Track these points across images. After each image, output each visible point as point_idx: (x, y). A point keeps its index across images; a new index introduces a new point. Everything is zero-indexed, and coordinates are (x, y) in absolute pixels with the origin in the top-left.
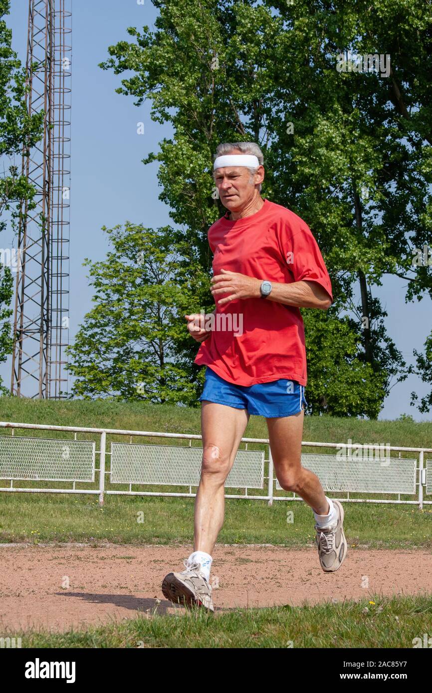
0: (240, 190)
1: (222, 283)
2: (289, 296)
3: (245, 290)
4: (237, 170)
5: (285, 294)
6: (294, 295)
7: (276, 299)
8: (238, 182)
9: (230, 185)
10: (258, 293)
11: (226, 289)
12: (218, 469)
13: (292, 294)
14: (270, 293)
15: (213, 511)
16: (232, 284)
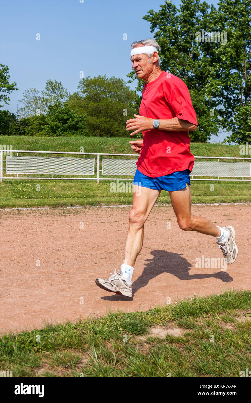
0: (143, 67)
1: (130, 124)
2: (170, 127)
3: (144, 126)
4: (140, 56)
5: (167, 126)
6: (172, 125)
7: (163, 129)
8: (141, 62)
9: (137, 65)
10: (152, 127)
11: (132, 128)
12: (136, 221)
13: (171, 125)
14: (159, 126)
15: (133, 243)
16: (136, 124)
